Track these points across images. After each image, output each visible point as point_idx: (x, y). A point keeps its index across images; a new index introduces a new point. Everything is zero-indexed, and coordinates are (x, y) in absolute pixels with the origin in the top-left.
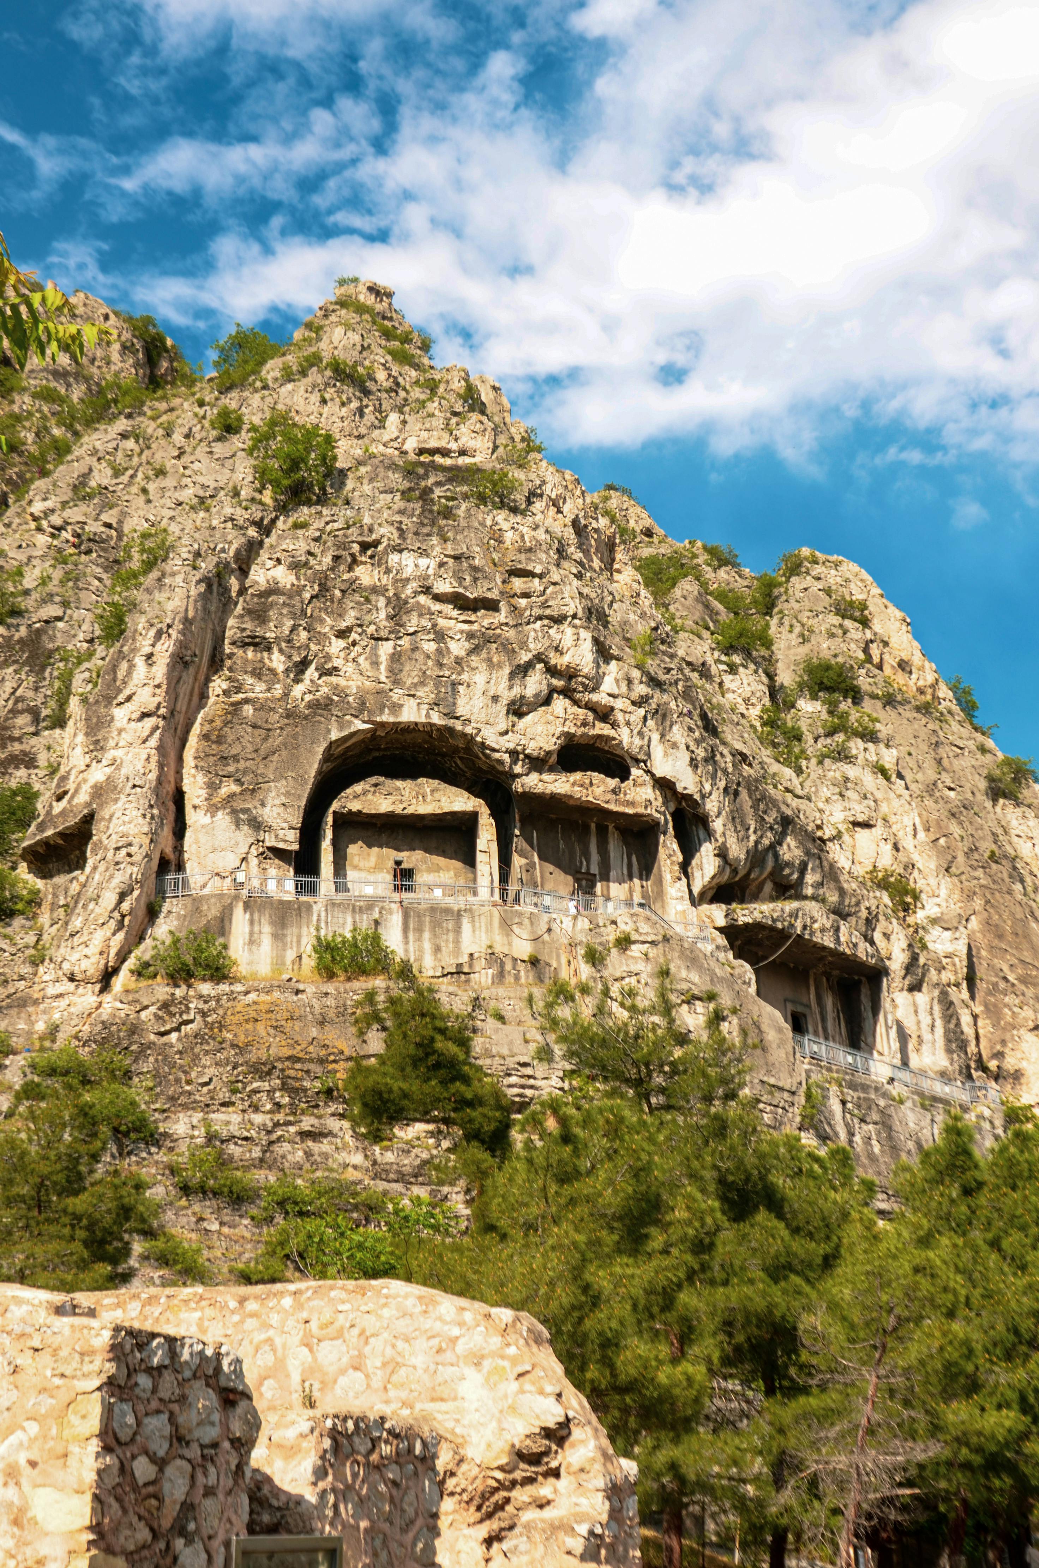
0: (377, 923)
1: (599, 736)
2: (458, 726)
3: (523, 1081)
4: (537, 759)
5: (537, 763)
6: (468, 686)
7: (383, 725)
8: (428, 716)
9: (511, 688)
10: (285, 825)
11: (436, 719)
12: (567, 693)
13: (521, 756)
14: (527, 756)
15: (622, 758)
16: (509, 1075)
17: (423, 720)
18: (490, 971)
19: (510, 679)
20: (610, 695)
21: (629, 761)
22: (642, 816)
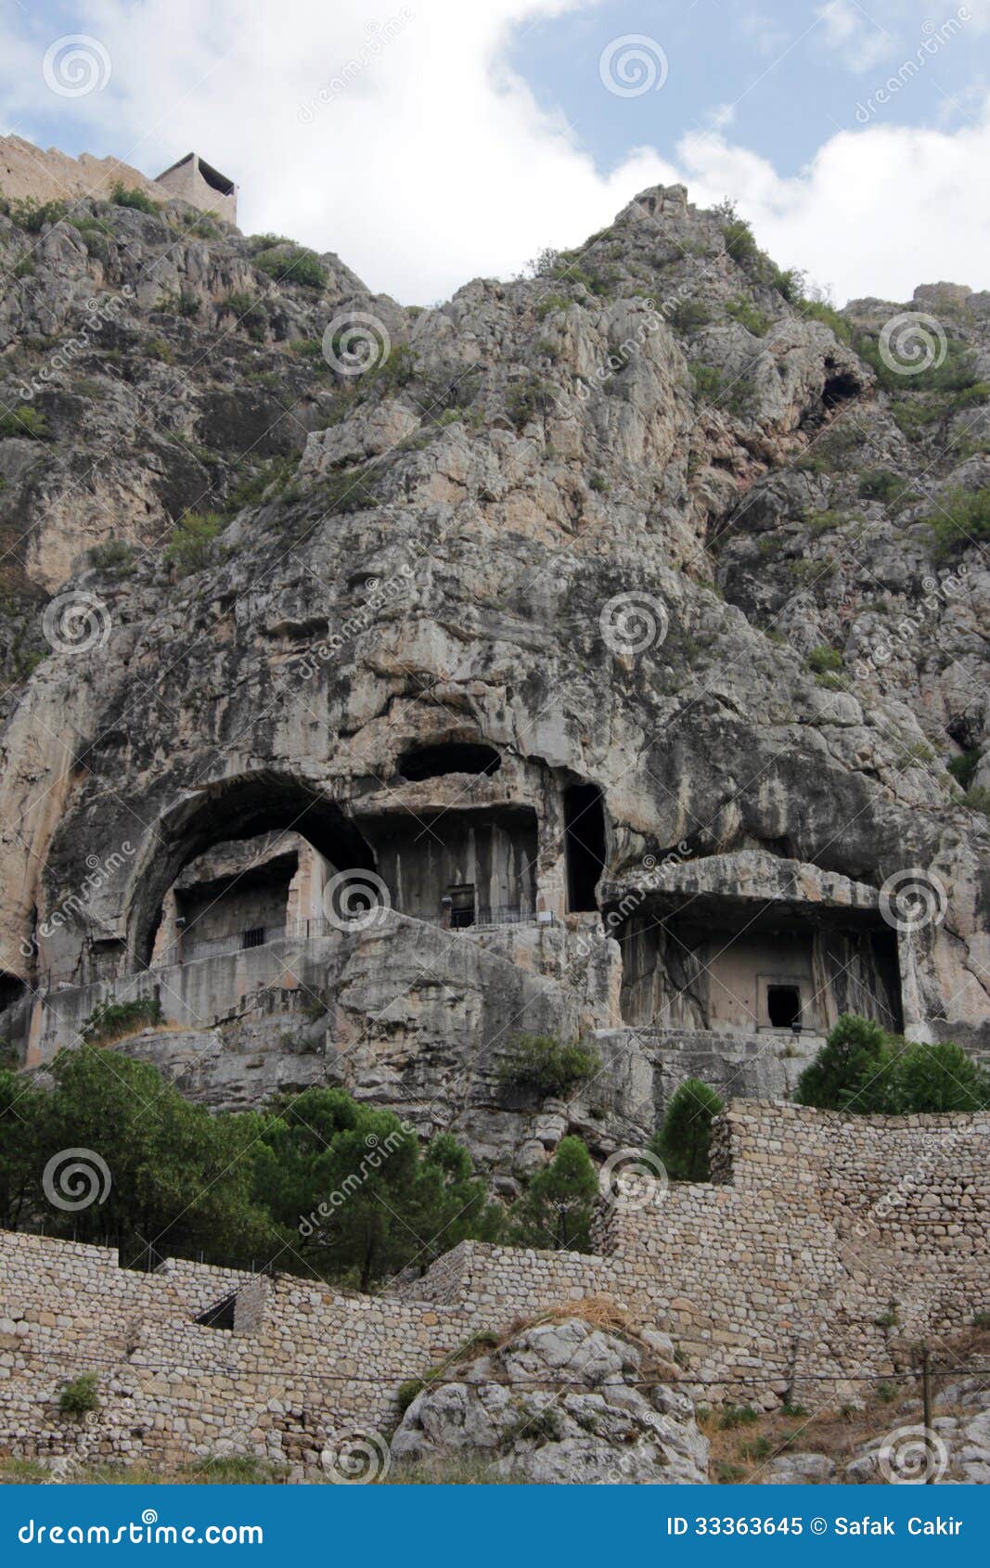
0: (157, 989)
1: (452, 732)
2: (276, 767)
3: (235, 1105)
4: (367, 776)
5: (371, 780)
6: (287, 721)
7: (211, 787)
8: (248, 765)
9: (330, 710)
10: (107, 916)
11: (257, 766)
12: (409, 694)
13: (349, 778)
14: (355, 777)
15: (487, 747)
16: (222, 1101)
17: (244, 770)
18: (260, 1009)
19: (329, 701)
20: (460, 682)
21: (495, 747)
22: (504, 806)
